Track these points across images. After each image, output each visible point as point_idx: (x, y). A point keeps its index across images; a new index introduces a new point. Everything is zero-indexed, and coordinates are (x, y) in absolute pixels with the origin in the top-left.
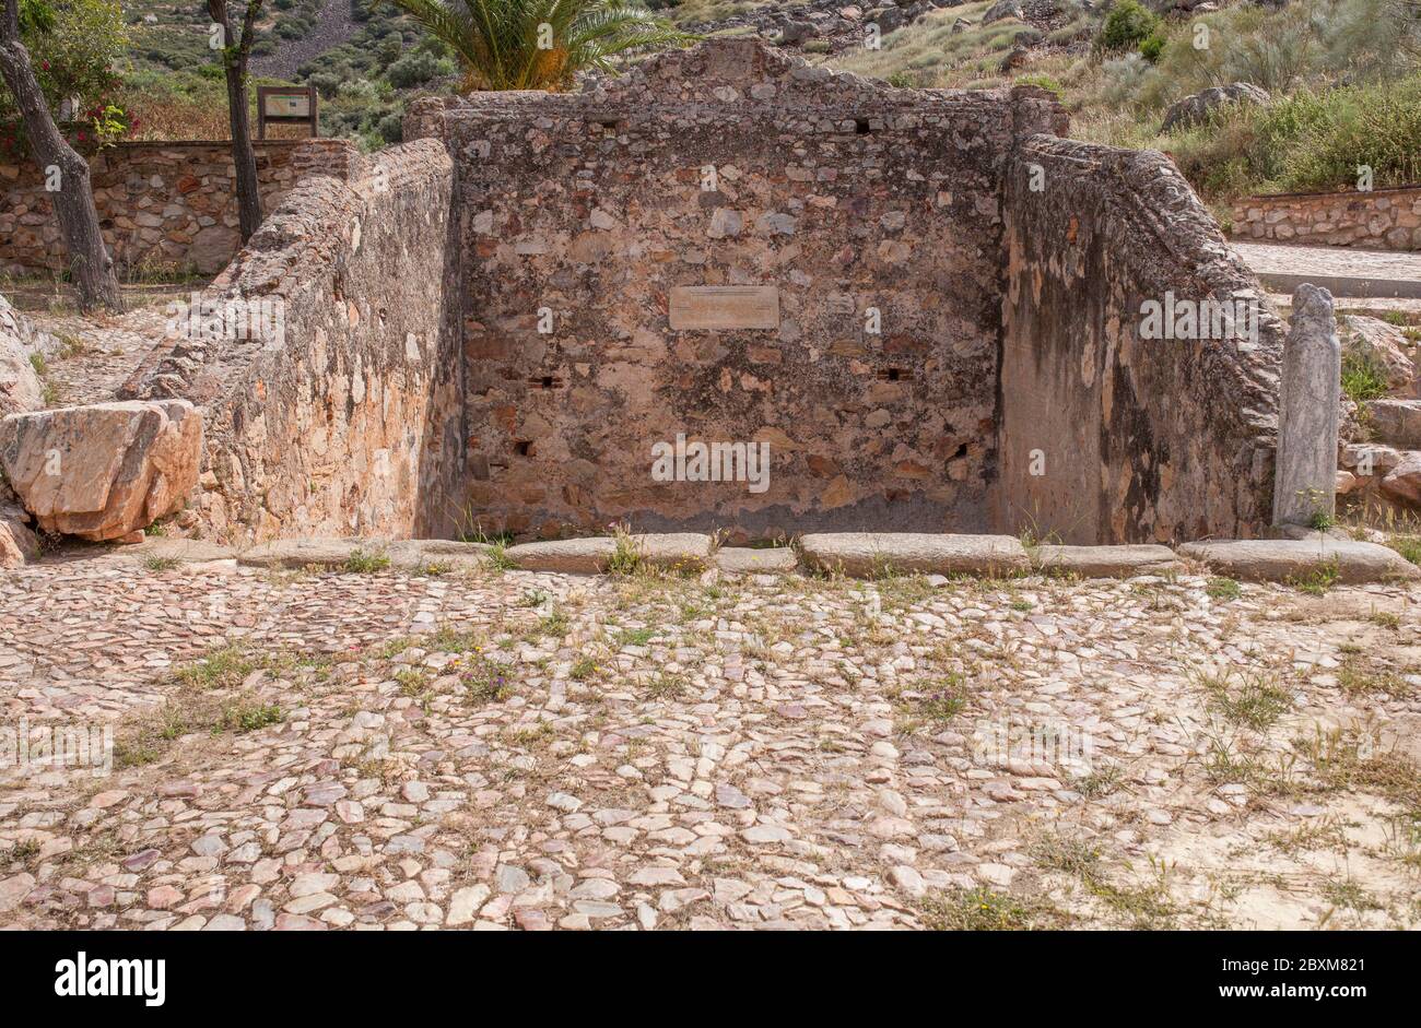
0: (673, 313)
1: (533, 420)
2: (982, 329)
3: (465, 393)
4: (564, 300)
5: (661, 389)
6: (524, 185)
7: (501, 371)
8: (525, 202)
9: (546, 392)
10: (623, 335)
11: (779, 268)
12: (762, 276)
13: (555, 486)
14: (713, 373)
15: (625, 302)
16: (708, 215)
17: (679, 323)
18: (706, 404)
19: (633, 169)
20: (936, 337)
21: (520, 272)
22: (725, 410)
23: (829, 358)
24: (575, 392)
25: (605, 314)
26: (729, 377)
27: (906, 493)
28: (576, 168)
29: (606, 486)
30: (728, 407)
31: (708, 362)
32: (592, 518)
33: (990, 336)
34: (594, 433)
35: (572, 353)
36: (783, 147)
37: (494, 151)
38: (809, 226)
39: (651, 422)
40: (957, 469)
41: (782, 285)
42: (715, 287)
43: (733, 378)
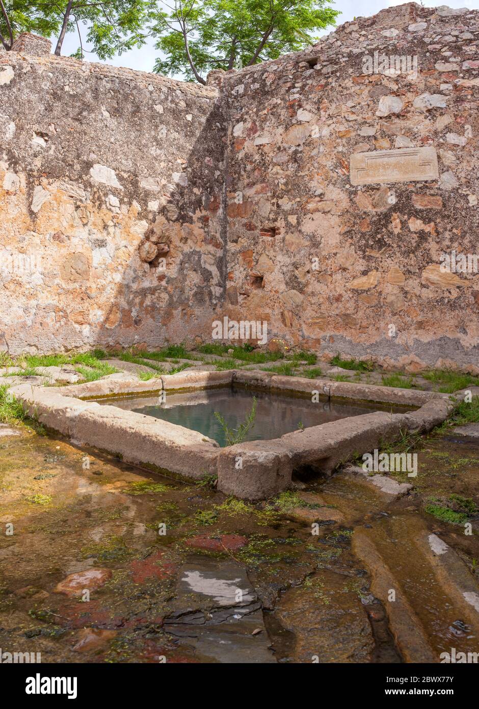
0: (353, 173)
1: (263, 259)
3: (225, 241)
4: (281, 172)
5: (346, 233)
6: (260, 104)
7: (245, 225)
8: (260, 113)
9: (271, 239)
10: (317, 193)
11: (436, 133)
12: (422, 140)
13: (277, 311)
14: (385, 218)
15: (319, 168)
16: (376, 102)
17: (358, 180)
18: (381, 244)
19: (323, 82)
21: (257, 157)
22: (397, 249)
25: (306, 179)
26: (398, 221)
28: (289, 89)
29: (309, 313)
30: (399, 246)
31: (382, 209)
32: (301, 339)
34: (300, 269)
35: (286, 209)
36: (432, 52)
37: (245, 89)
38: (459, 101)
39: (340, 260)
41: (440, 146)
42: (384, 151)
43: (401, 222)
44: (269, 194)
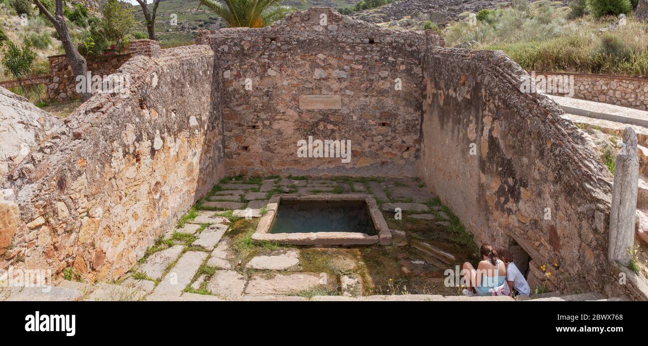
0: (300, 104)
1: (249, 139)
2: (416, 111)
3: (223, 131)
4: (259, 100)
5: (297, 129)
6: (241, 61)
7: (236, 124)
8: (242, 67)
9: (253, 130)
10: (281, 112)
11: (341, 89)
12: (335, 92)
13: (257, 160)
14: (317, 124)
15: (282, 100)
16: (313, 71)
17: (303, 107)
18: (313, 134)
19: (283, 55)
20: (399, 113)
21: (242, 91)
23: (360, 119)
24: (264, 130)
25: (274, 104)
26: (322, 125)
27: (387, 162)
28: (261, 55)
29: (276, 160)
30: (322, 135)
31: (314, 120)
32: (271, 170)
33: (419, 113)
34: (271, 143)
35: (263, 118)
36: (341, 48)
37: (229, 49)
38: (352, 75)
39: (293, 139)
40: (406, 155)
41: (343, 95)
42: (317, 95)
43: (324, 125)
44: (252, 110)
